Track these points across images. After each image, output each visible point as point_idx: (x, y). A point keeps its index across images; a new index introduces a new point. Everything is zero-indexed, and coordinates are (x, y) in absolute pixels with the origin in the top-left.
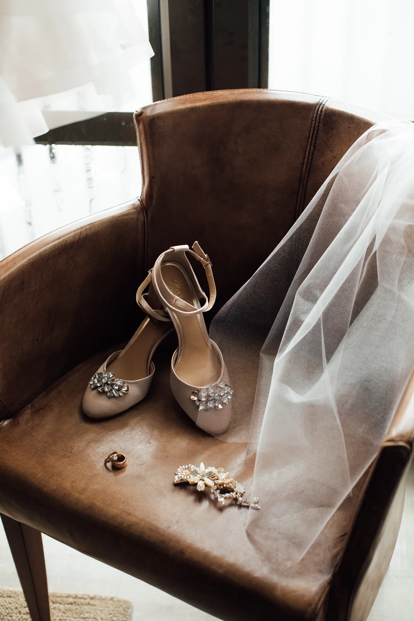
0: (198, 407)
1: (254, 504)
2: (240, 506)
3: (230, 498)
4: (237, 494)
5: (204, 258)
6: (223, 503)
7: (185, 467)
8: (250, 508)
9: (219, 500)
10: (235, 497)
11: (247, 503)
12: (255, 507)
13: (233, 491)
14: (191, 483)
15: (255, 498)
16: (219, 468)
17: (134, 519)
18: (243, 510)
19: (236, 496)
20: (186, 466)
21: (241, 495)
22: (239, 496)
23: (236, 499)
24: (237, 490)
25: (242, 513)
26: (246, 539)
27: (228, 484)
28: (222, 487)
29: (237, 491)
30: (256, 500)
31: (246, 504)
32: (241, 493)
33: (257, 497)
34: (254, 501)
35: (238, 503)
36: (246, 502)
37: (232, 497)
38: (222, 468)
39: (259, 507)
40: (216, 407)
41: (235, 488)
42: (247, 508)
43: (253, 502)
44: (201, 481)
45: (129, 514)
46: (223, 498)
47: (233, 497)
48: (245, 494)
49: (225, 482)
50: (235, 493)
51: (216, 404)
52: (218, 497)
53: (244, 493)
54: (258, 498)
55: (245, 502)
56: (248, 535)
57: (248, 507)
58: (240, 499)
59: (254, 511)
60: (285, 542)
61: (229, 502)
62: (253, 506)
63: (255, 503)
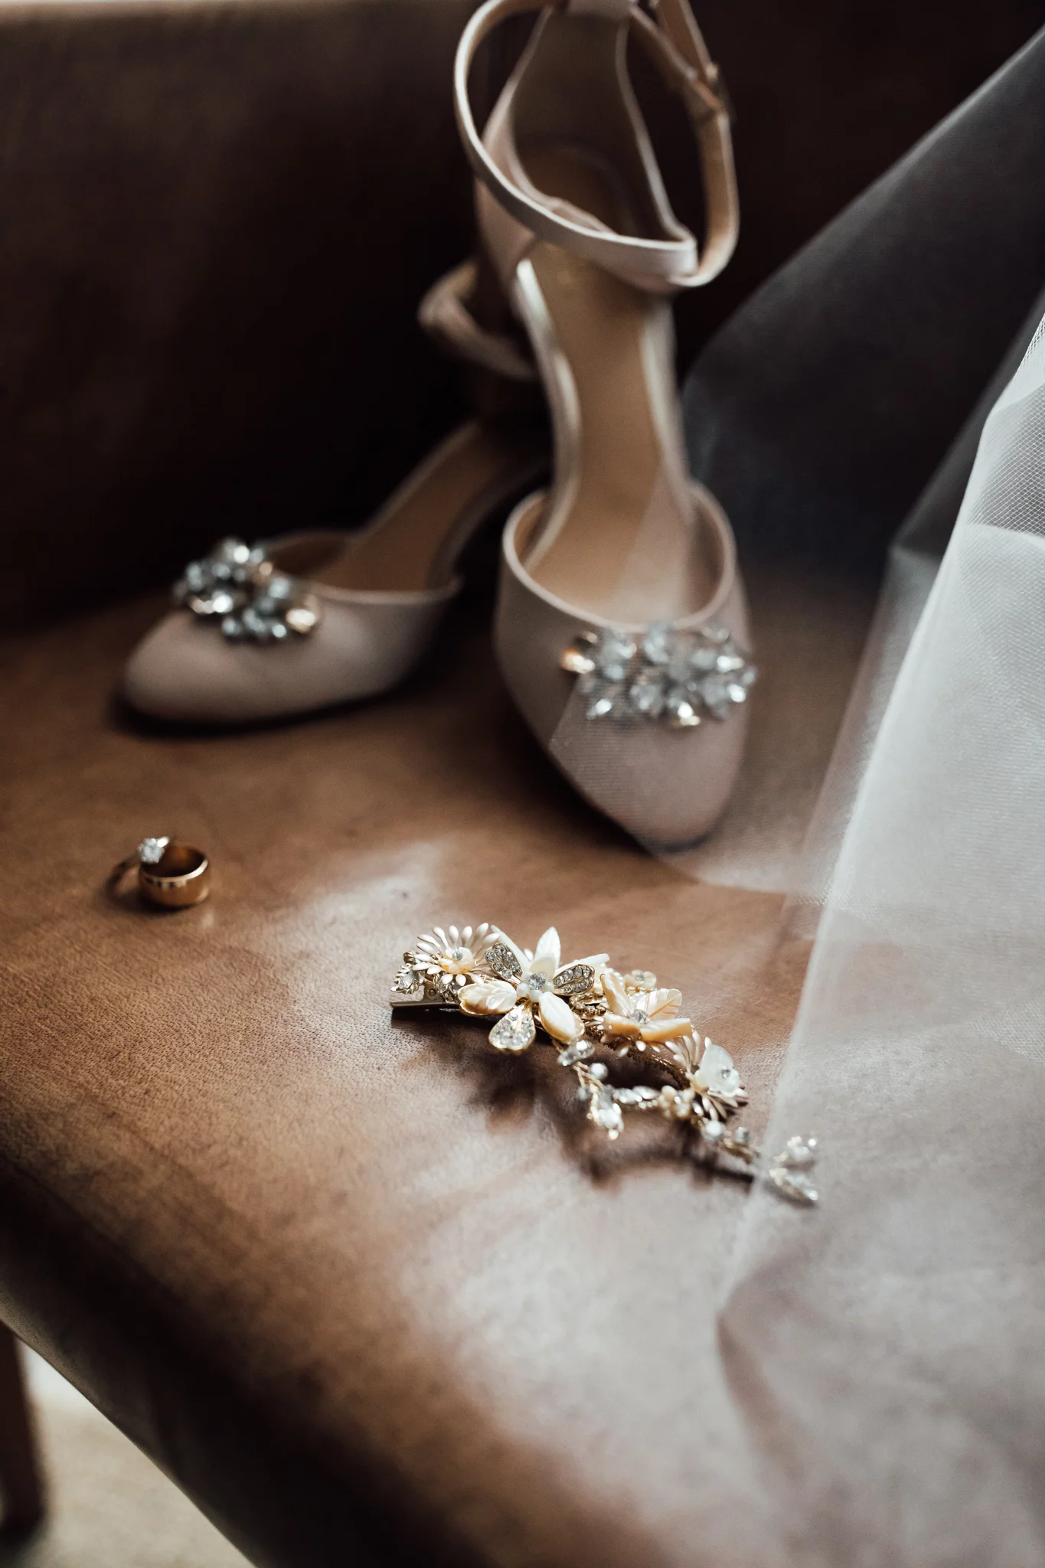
0: (587, 701)
1: (784, 1171)
2: (709, 1170)
3: (655, 1112)
4: (698, 1099)
5: (702, 77)
6: (613, 1135)
7: (461, 931)
8: (757, 1188)
9: (595, 1114)
10: (683, 1112)
11: (748, 1161)
12: (790, 1191)
13: (682, 1084)
14: (469, 1006)
15: (796, 1140)
16: (636, 972)
17: (121, 1147)
18: (720, 1193)
19: (692, 1111)
20: (468, 931)
21: (723, 1113)
22: (707, 1115)
23: (688, 1129)
24: (702, 1085)
25: (709, 1208)
26: (709, 1370)
27: (659, 1042)
28: (624, 1051)
29: (706, 1090)
30: (801, 1153)
31: (738, 1164)
32: (725, 1105)
33: (806, 1138)
34: (790, 1157)
35: (701, 1152)
36: (745, 1151)
37: (667, 1114)
38: (646, 974)
39: (812, 1195)
40: (667, 715)
41: (695, 1068)
42: (743, 1184)
43: (783, 1157)
44: (522, 1006)
45: (112, 1115)
46: (616, 1108)
47: (673, 1113)
48: (744, 1111)
49: (644, 1031)
50: (688, 1094)
51: (672, 702)
52: (589, 1100)
53: (742, 1104)
54: (812, 1142)
55: (737, 1152)
56: (729, 1348)
57: (745, 1180)
58: (712, 1129)
59: (785, 1211)
60: (954, 1435)
61: (644, 1136)
62: (779, 1182)
63: (792, 1166)
